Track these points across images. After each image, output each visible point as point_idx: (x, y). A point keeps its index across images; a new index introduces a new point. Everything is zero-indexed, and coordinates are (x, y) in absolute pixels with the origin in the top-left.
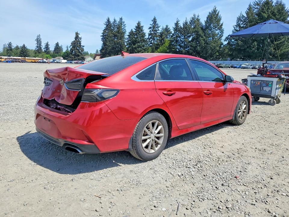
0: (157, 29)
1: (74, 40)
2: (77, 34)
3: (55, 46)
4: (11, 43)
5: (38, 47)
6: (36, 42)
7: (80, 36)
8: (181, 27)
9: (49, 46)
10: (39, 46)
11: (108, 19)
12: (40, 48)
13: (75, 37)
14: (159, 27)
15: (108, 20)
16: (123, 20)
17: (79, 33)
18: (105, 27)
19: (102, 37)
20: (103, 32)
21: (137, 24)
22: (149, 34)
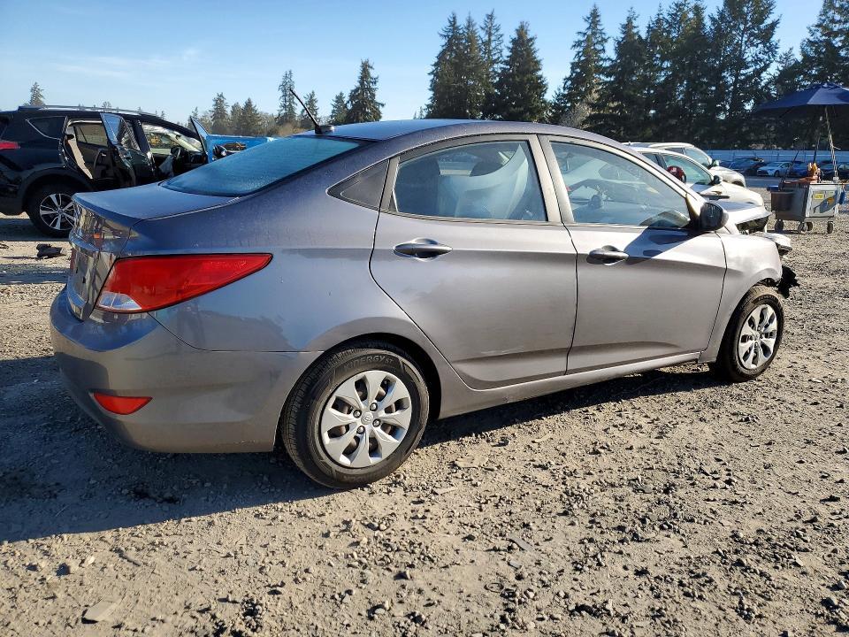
0: (599, 47)
1: (358, 85)
2: (366, 68)
3: (334, 103)
4: (221, 96)
5: (285, 106)
6: (281, 94)
7: (373, 73)
8: (640, 37)
9: (316, 104)
10: (288, 104)
11: (452, 20)
12: (291, 109)
13: (360, 75)
14: (606, 40)
15: (453, 23)
16: (496, 22)
17: (370, 63)
18: (444, 44)
19: (432, 77)
20: (436, 60)
21: (517, 30)
22: (572, 64)
